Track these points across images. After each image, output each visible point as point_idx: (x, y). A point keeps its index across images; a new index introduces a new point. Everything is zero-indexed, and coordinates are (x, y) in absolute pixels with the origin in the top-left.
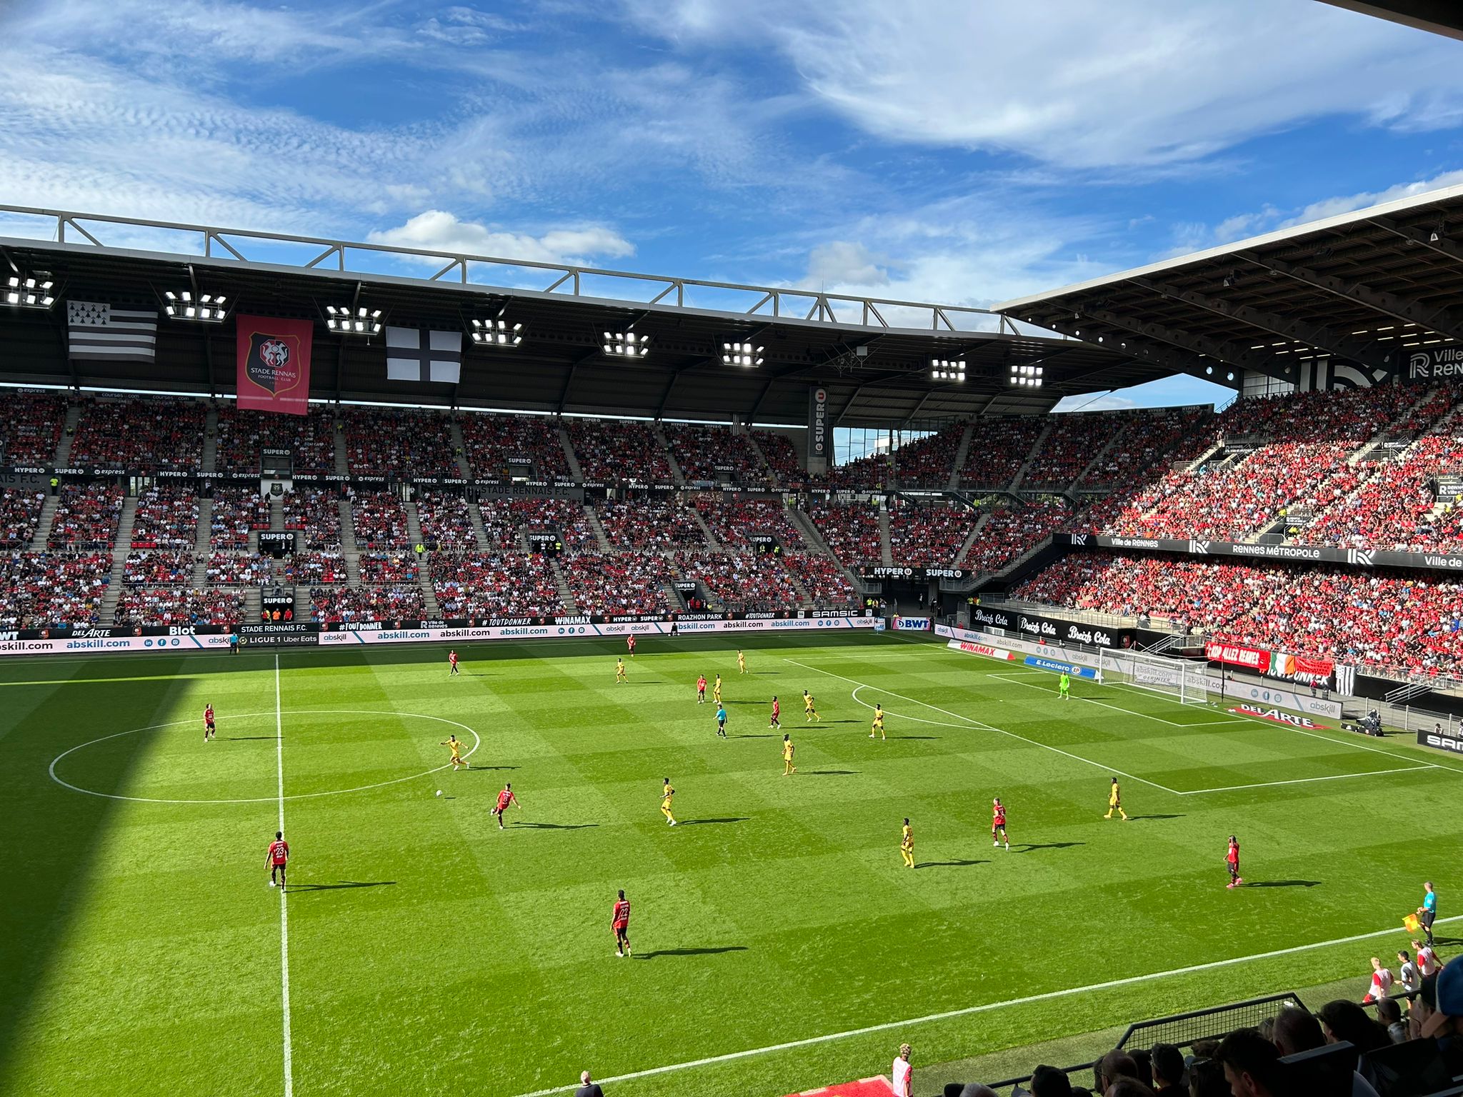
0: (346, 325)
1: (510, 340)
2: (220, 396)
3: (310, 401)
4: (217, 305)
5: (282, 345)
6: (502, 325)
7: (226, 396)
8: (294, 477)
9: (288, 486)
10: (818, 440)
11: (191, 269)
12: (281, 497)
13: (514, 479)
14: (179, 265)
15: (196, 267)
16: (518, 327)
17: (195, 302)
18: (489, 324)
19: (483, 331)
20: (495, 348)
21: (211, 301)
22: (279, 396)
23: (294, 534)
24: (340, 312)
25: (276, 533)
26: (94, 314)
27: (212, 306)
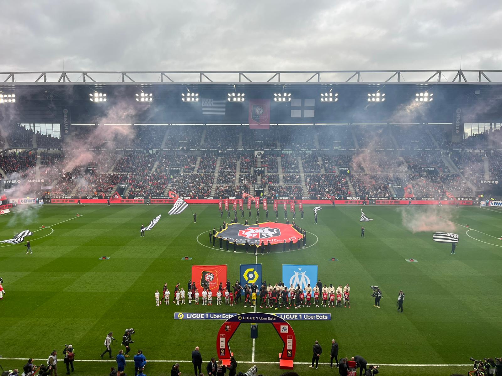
0: (280, 99)
1: (334, 99)
2: (243, 125)
3: (270, 125)
4: (242, 96)
5: (261, 108)
6: (331, 95)
7: (245, 125)
8: (264, 150)
9: (262, 152)
10: (457, 128)
11: (235, 86)
12: (260, 156)
13: (334, 148)
14: (232, 85)
15: (236, 85)
16: (336, 95)
17: (236, 96)
18: (326, 95)
19: (324, 97)
20: (328, 103)
21: (241, 95)
22: (261, 124)
23: (264, 168)
24: (278, 95)
25: (259, 168)
26: (209, 102)
27: (241, 97)
